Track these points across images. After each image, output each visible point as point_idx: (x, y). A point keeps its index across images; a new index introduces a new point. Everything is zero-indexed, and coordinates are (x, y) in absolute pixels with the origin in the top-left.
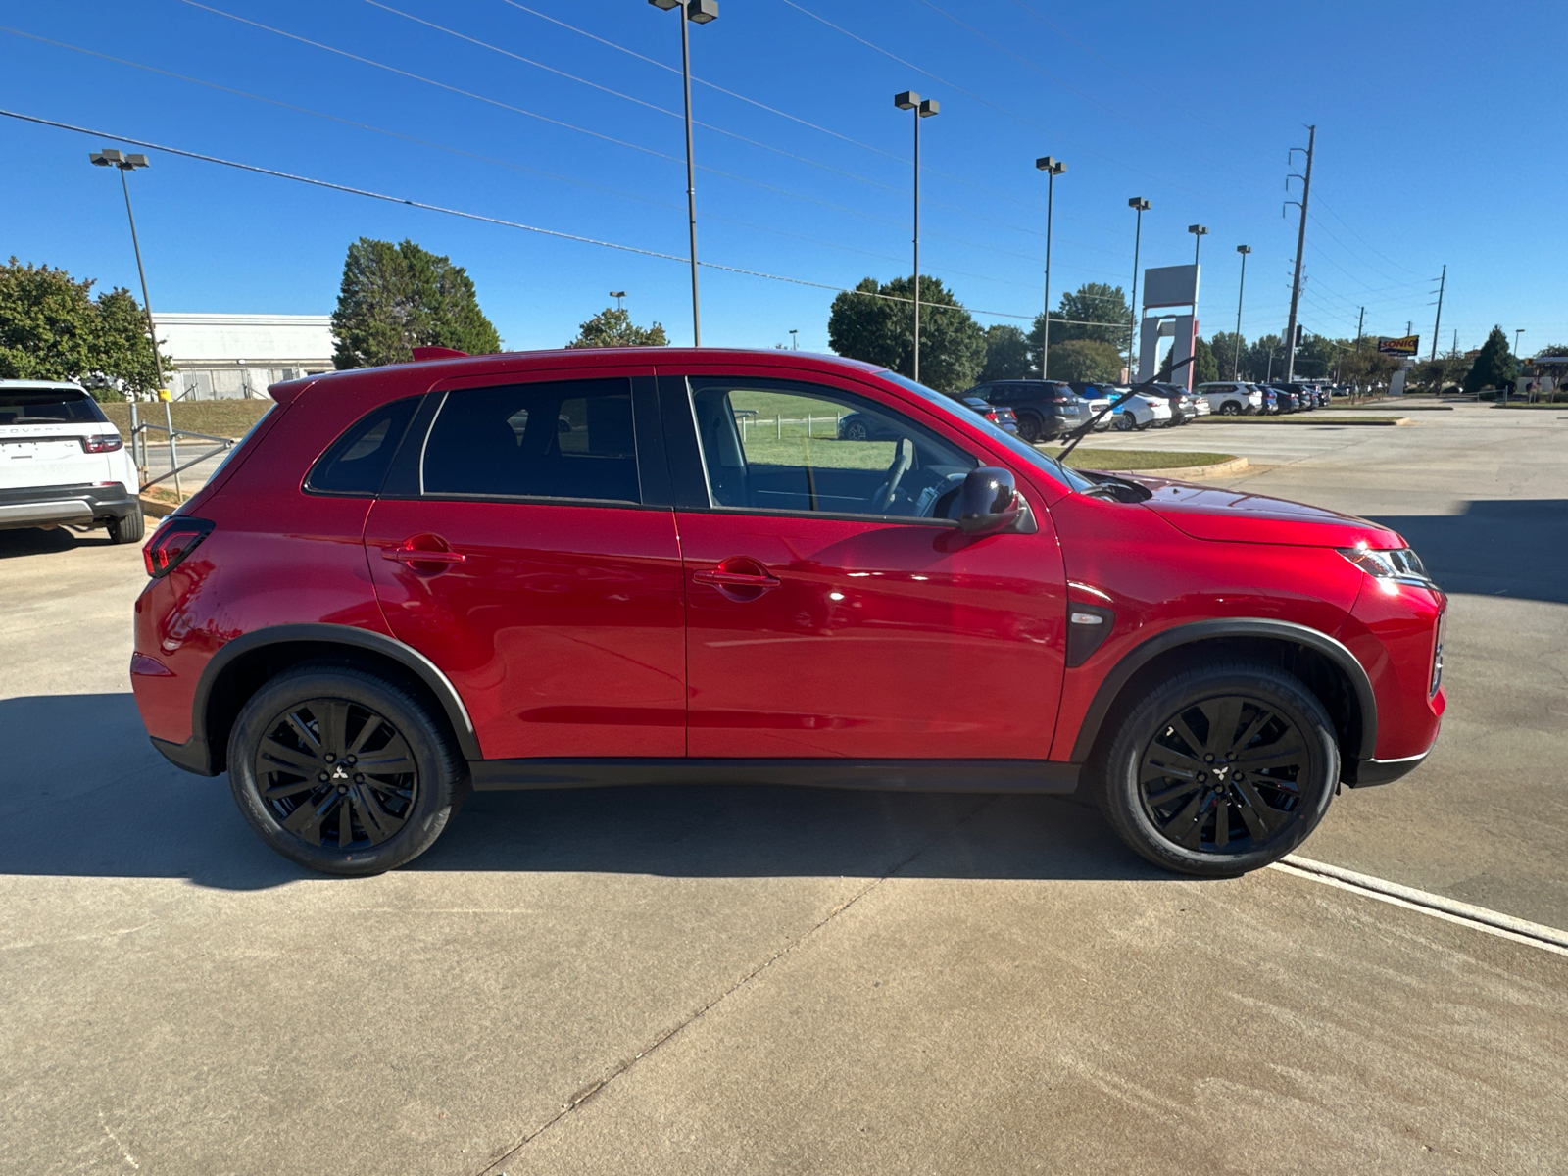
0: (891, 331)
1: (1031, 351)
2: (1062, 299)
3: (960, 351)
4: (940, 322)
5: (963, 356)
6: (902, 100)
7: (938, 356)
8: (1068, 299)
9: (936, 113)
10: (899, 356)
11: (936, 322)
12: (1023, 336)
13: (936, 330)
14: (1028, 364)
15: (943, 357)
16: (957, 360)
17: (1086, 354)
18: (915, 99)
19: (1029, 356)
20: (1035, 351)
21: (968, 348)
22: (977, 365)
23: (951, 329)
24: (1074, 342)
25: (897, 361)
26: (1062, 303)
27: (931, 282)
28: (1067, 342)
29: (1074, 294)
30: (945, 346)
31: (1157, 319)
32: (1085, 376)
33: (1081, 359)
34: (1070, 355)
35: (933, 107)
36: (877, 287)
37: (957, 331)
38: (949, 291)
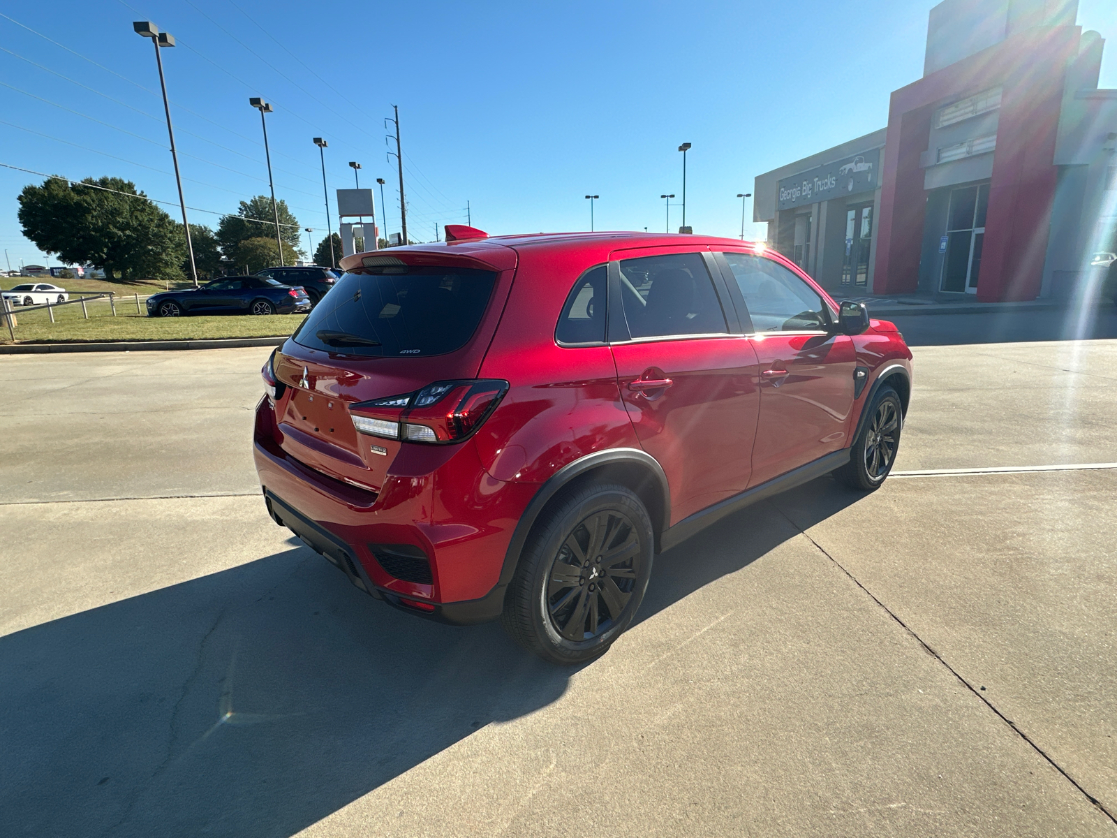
0: (92, 224)
1: (220, 245)
2: (240, 206)
3: (164, 243)
4: (140, 218)
5: (168, 247)
6: (142, 27)
7: (146, 247)
8: (244, 206)
9: (172, 46)
10: (106, 246)
11: (136, 217)
12: (212, 233)
13: (140, 225)
14: (219, 255)
15: (150, 248)
16: (164, 251)
17: (270, 248)
18: (155, 30)
19: (219, 249)
20: (223, 245)
21: (171, 241)
22: (182, 255)
23: (153, 225)
24: (259, 239)
25: (105, 250)
26: (240, 209)
27: (123, 183)
28: (253, 239)
29: (249, 203)
30: (150, 239)
31: (350, 224)
32: (272, 264)
33: (266, 251)
34: (257, 249)
35: (170, 39)
36: (67, 184)
37: (158, 226)
38: (142, 192)
